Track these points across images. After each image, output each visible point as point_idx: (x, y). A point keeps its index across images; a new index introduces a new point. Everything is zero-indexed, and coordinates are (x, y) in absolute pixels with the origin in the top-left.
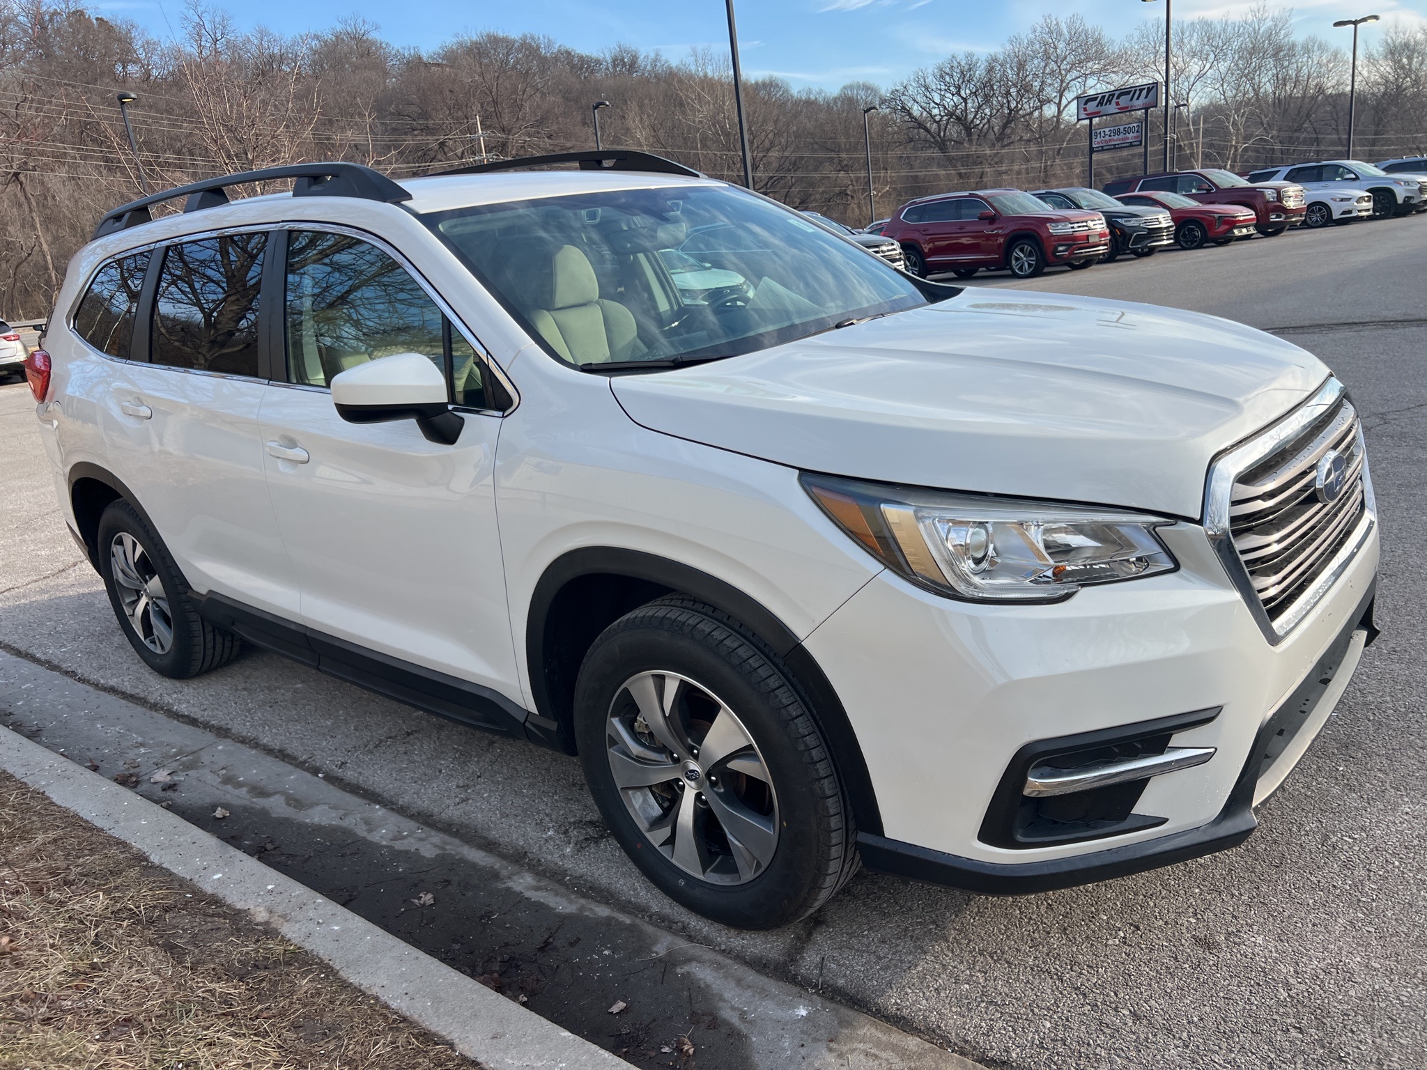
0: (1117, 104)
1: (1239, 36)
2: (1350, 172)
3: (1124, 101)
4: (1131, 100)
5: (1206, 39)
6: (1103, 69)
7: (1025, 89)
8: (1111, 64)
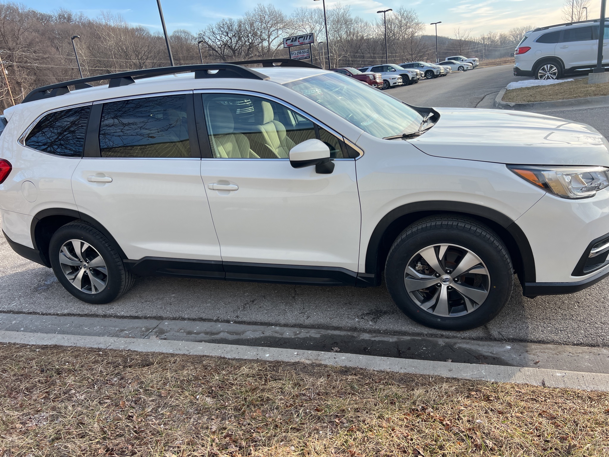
0: (299, 41)
1: (332, 16)
2: (393, 68)
3: (301, 40)
4: (304, 40)
5: (320, 16)
6: (284, 27)
7: (255, 34)
8: (287, 25)
